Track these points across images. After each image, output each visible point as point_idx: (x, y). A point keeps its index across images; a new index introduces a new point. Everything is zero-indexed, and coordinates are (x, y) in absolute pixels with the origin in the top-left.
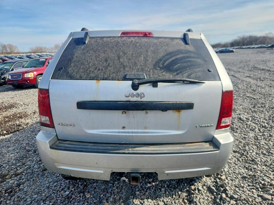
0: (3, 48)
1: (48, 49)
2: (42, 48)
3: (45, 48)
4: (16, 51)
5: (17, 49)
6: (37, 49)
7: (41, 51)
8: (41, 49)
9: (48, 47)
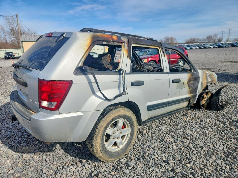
0: (166, 40)
1: (200, 40)
2: (196, 39)
3: (198, 39)
4: (175, 42)
5: (176, 40)
6: (191, 40)
7: (193, 42)
8: (194, 40)
9: (200, 39)
